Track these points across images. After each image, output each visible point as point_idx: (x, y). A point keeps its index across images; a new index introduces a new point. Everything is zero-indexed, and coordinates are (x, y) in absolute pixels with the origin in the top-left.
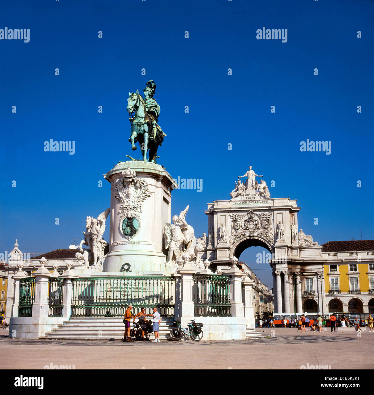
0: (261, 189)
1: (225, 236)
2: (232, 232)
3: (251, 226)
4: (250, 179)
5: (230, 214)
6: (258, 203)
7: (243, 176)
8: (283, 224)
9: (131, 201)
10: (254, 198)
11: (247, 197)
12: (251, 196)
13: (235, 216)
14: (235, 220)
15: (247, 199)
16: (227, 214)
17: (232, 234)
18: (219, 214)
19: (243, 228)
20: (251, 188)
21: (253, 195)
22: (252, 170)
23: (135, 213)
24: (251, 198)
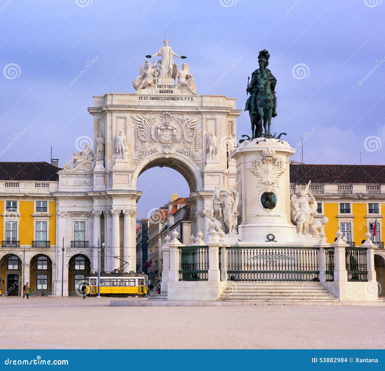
0: (183, 78)
1: (125, 151)
2: (135, 146)
3: (166, 136)
4: (166, 61)
5: (133, 117)
6: (178, 101)
7: (154, 55)
8: (216, 136)
9: (269, 177)
10: (172, 93)
11: (160, 89)
12: (167, 89)
13: (140, 120)
14: (141, 126)
15: (160, 92)
16: (128, 115)
17: (136, 149)
18: (115, 115)
19: (152, 140)
20: (167, 75)
21: (170, 87)
22: (168, 46)
23: (274, 188)
24: (167, 92)
